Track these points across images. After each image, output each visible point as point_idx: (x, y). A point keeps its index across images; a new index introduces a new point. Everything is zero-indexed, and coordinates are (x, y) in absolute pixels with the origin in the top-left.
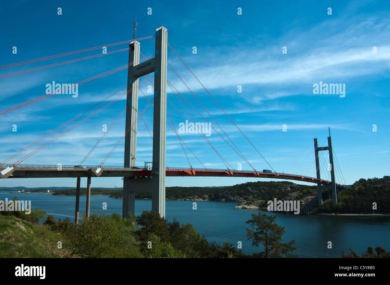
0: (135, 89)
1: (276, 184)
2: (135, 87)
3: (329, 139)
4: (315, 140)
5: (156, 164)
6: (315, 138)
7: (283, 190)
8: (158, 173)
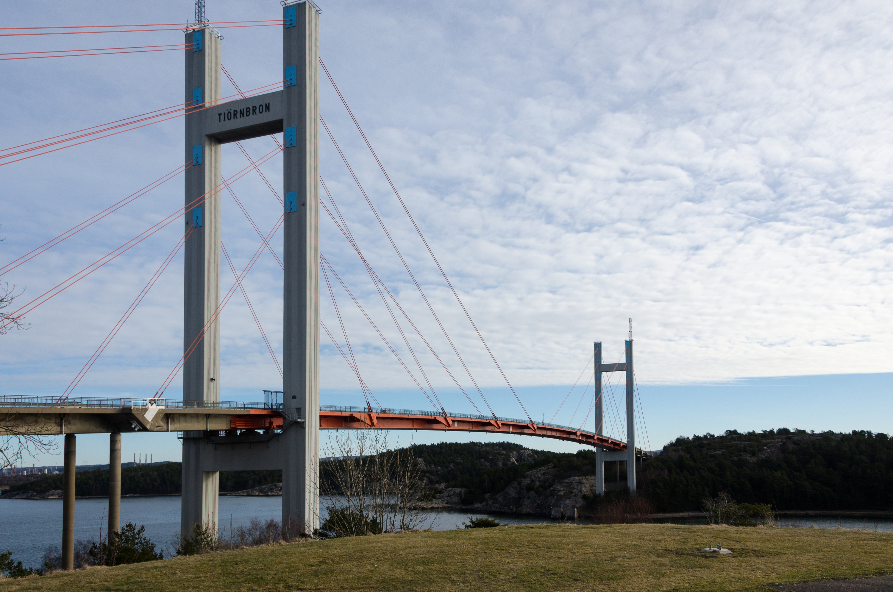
0: (213, 197)
1: (484, 448)
2: (213, 192)
3: (629, 345)
4: (598, 347)
5: (294, 397)
6: (598, 341)
7: (500, 464)
8: (303, 420)
